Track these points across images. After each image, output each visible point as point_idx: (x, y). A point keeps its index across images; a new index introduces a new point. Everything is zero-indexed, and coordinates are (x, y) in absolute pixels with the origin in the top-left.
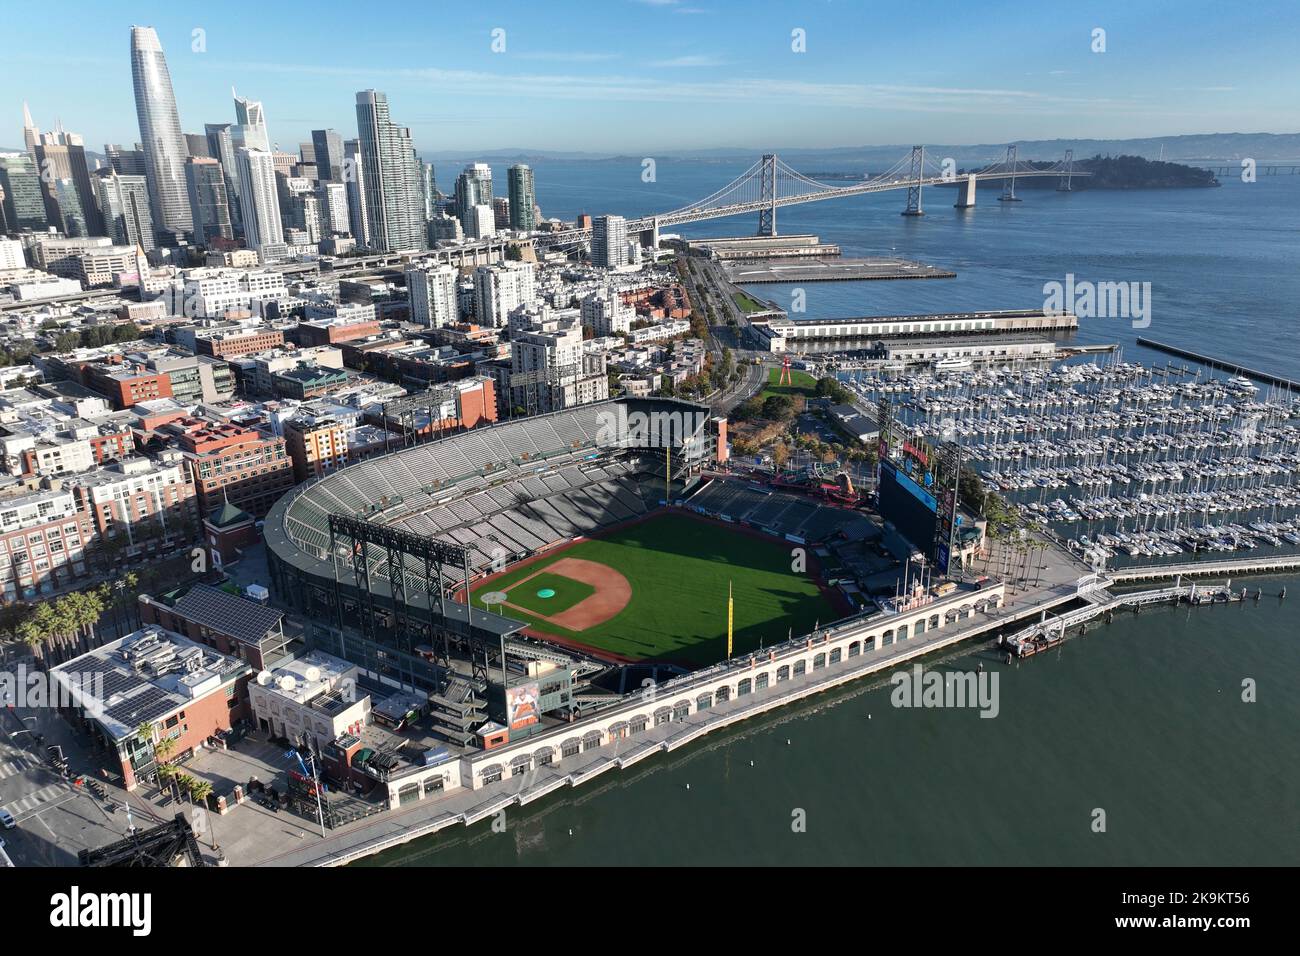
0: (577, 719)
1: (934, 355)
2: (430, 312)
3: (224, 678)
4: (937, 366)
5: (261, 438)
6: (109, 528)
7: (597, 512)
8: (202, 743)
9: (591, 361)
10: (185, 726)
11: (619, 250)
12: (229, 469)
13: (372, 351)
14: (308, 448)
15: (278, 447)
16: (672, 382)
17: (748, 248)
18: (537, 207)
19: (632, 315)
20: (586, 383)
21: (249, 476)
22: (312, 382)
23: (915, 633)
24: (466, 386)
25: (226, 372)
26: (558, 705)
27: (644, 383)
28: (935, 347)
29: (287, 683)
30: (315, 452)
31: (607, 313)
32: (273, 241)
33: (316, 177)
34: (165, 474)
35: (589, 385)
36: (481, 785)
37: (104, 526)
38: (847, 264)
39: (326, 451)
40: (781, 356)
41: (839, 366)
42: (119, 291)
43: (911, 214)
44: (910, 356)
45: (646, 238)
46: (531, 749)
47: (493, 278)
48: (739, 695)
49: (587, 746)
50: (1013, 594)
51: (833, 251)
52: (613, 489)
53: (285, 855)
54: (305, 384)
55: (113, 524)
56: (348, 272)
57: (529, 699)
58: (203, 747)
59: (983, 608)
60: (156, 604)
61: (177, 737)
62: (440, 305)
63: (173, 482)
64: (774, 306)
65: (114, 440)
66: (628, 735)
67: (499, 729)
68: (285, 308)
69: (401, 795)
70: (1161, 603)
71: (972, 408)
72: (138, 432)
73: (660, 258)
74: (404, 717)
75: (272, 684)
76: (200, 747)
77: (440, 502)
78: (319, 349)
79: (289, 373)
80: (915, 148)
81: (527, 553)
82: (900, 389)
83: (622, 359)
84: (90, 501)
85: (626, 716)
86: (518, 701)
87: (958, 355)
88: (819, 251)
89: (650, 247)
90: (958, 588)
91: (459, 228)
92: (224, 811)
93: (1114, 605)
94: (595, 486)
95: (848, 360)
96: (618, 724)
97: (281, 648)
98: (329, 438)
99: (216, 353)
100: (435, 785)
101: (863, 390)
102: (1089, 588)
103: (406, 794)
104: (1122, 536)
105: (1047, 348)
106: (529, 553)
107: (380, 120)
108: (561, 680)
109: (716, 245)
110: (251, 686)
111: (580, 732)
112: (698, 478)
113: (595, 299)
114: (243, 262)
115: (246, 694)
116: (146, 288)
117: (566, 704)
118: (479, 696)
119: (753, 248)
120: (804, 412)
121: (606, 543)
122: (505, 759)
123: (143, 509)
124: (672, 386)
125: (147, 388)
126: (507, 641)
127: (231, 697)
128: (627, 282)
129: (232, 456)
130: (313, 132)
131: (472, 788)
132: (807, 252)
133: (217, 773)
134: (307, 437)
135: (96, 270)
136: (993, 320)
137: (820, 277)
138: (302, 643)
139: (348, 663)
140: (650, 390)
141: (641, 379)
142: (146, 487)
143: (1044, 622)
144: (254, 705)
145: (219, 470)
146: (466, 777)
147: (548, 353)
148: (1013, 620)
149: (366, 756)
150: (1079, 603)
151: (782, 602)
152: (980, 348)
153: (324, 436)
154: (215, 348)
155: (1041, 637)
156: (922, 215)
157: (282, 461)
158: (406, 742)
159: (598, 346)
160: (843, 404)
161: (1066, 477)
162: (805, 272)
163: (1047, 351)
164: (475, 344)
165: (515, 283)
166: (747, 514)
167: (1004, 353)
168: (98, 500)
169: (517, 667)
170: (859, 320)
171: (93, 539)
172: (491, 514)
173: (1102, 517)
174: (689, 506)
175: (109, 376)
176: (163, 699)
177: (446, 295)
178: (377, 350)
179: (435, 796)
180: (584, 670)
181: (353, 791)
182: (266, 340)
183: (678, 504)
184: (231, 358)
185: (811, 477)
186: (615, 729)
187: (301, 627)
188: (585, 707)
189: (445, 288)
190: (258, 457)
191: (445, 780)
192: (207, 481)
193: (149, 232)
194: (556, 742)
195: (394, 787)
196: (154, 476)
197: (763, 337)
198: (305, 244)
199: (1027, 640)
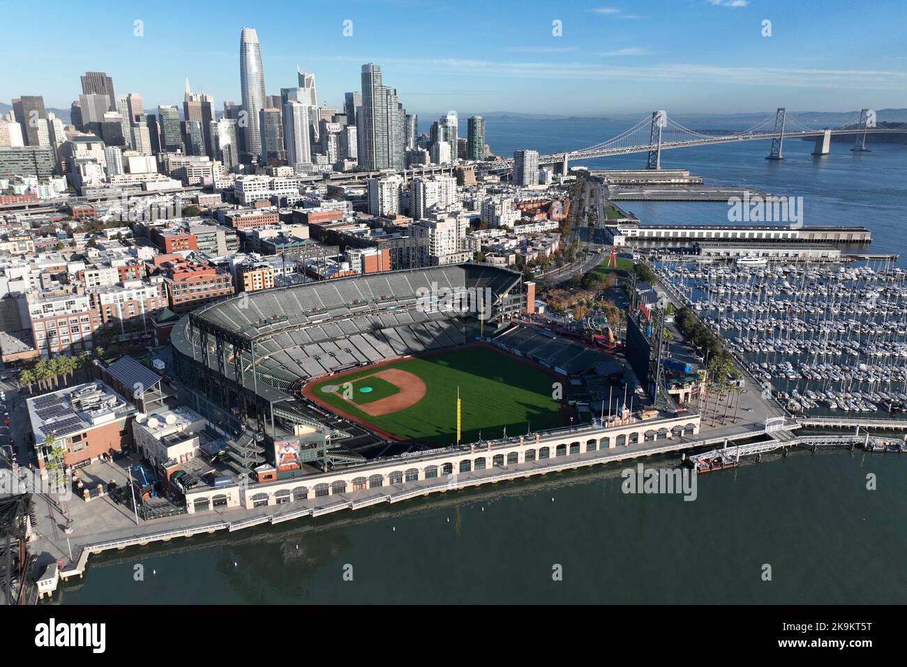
0: (330, 470)
1: (738, 254)
2: (380, 207)
3: (118, 415)
4: (738, 262)
5: (217, 273)
6: (109, 321)
7: (427, 340)
8: (99, 456)
9: (470, 242)
10: (87, 443)
11: (532, 174)
12: (192, 291)
13: (331, 229)
14: (246, 282)
15: (227, 280)
16: (525, 260)
17: (632, 177)
18: (487, 146)
19: (518, 215)
20: (456, 255)
21: (205, 297)
22: (282, 245)
23: (616, 445)
24: (370, 252)
25: (234, 237)
26: (315, 458)
27: (503, 259)
28: (740, 248)
29: (153, 423)
30: (250, 285)
31: (498, 213)
32: (304, 161)
33: (346, 123)
34: (147, 290)
35: (458, 257)
36: (252, 507)
37: (106, 319)
38: (703, 191)
39: (258, 285)
40: (618, 248)
41: (661, 258)
42: (202, 188)
43: (773, 159)
44: (718, 254)
45: (558, 168)
46: (291, 486)
47: (422, 186)
48: (460, 471)
49: (335, 491)
50: (711, 426)
51: (697, 181)
52: (445, 325)
53: (107, 532)
54: (277, 246)
55: (112, 319)
56: (344, 182)
57: (292, 450)
58: (100, 459)
59: (680, 432)
60: (100, 366)
61: (80, 449)
62: (386, 203)
63: (153, 296)
64: (632, 215)
65: (134, 269)
66: (368, 487)
67: (271, 469)
68: (292, 201)
69: (195, 505)
70: (838, 446)
71: (751, 293)
72: (149, 265)
73: (565, 182)
74: (216, 454)
75: (145, 423)
76: (97, 458)
77: (313, 322)
78: (294, 225)
79: (271, 240)
80: (779, 110)
81: (368, 363)
82: (700, 276)
83: (497, 243)
84: (99, 303)
85: (367, 474)
86: (283, 451)
87: (758, 255)
88: (686, 181)
89: (560, 174)
90: (660, 415)
91: (428, 157)
92: (88, 500)
93: (793, 443)
94: (434, 323)
95: (669, 254)
96: (359, 478)
97: (160, 400)
98: (261, 277)
99: (234, 225)
100: (220, 502)
101: (671, 275)
102: (777, 428)
103: (199, 504)
104: (829, 394)
105: (834, 254)
106: (369, 362)
107: (376, 84)
108: (317, 440)
109: (610, 175)
110: (133, 423)
111: (329, 480)
112: (508, 323)
113: (491, 203)
114: (284, 174)
115: (131, 427)
116: (217, 186)
117: (321, 458)
118: (259, 444)
119: (636, 176)
120: (615, 287)
121: (425, 362)
122: (271, 490)
123: (132, 311)
124: (524, 263)
125: (182, 243)
126: (275, 406)
127: (122, 429)
128: (529, 195)
129: (195, 283)
130: (346, 94)
131: (245, 508)
132: (677, 181)
133: (98, 476)
134: (245, 274)
135: (194, 175)
136: (797, 232)
137: (678, 198)
138: (176, 399)
139: (199, 415)
140: (506, 265)
141: (502, 256)
142: (135, 297)
143: (726, 448)
144: (135, 436)
145: (185, 291)
146: (243, 498)
147: (430, 232)
148: (702, 444)
149: (179, 475)
150: (765, 438)
151: (528, 413)
152: (776, 251)
153: (257, 275)
154: (234, 222)
155: (719, 459)
156: (781, 159)
157: (228, 289)
158: (213, 471)
159: (486, 234)
160: (645, 282)
161: (803, 346)
162: (669, 194)
163: (834, 256)
164: (398, 228)
165: (437, 190)
166: (534, 350)
167: (796, 255)
168: (103, 303)
169: (285, 427)
170: (689, 227)
171: (99, 327)
172: (351, 335)
173: (819, 378)
174: (495, 343)
175: (161, 234)
176: (77, 424)
177: (391, 196)
178: (335, 229)
179: (220, 509)
180: (336, 436)
181: (171, 499)
182: (267, 219)
183: (489, 340)
184: (241, 229)
185: (585, 328)
186: (358, 482)
187: (176, 389)
188: (337, 463)
189: (391, 191)
190: (212, 285)
191: (228, 500)
192: (175, 297)
193: (236, 154)
194: (310, 484)
195: (191, 498)
196: (140, 291)
197: (610, 235)
198: (325, 164)
199: (707, 460)
